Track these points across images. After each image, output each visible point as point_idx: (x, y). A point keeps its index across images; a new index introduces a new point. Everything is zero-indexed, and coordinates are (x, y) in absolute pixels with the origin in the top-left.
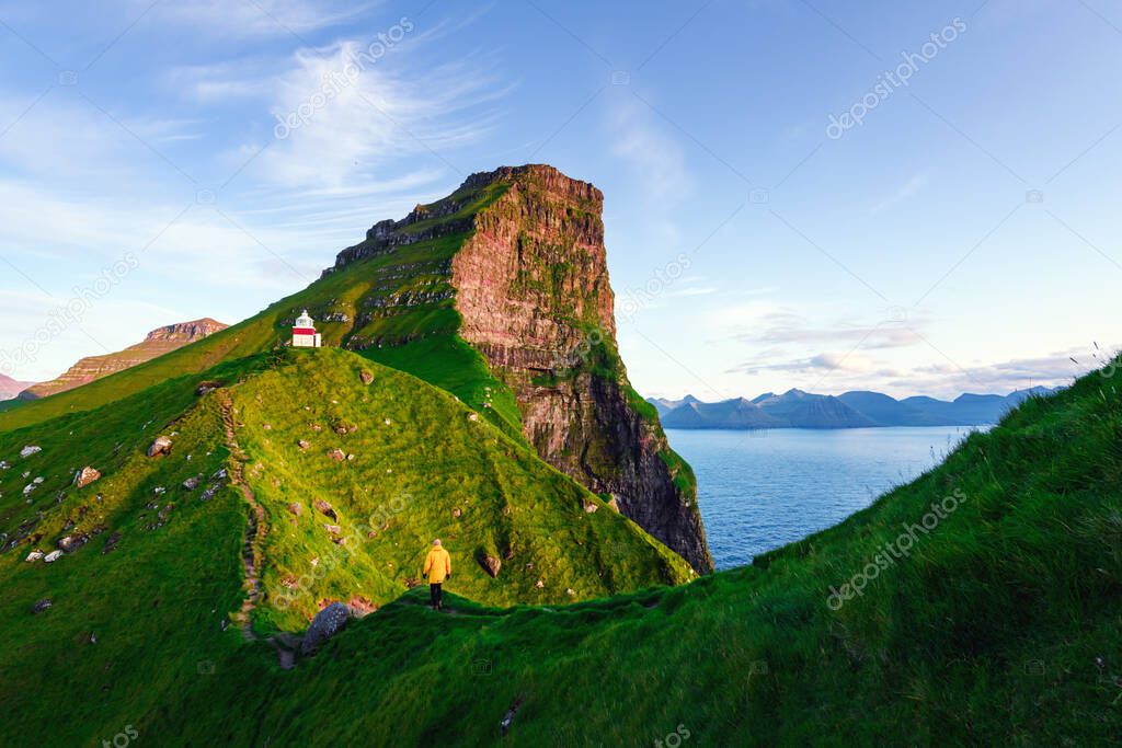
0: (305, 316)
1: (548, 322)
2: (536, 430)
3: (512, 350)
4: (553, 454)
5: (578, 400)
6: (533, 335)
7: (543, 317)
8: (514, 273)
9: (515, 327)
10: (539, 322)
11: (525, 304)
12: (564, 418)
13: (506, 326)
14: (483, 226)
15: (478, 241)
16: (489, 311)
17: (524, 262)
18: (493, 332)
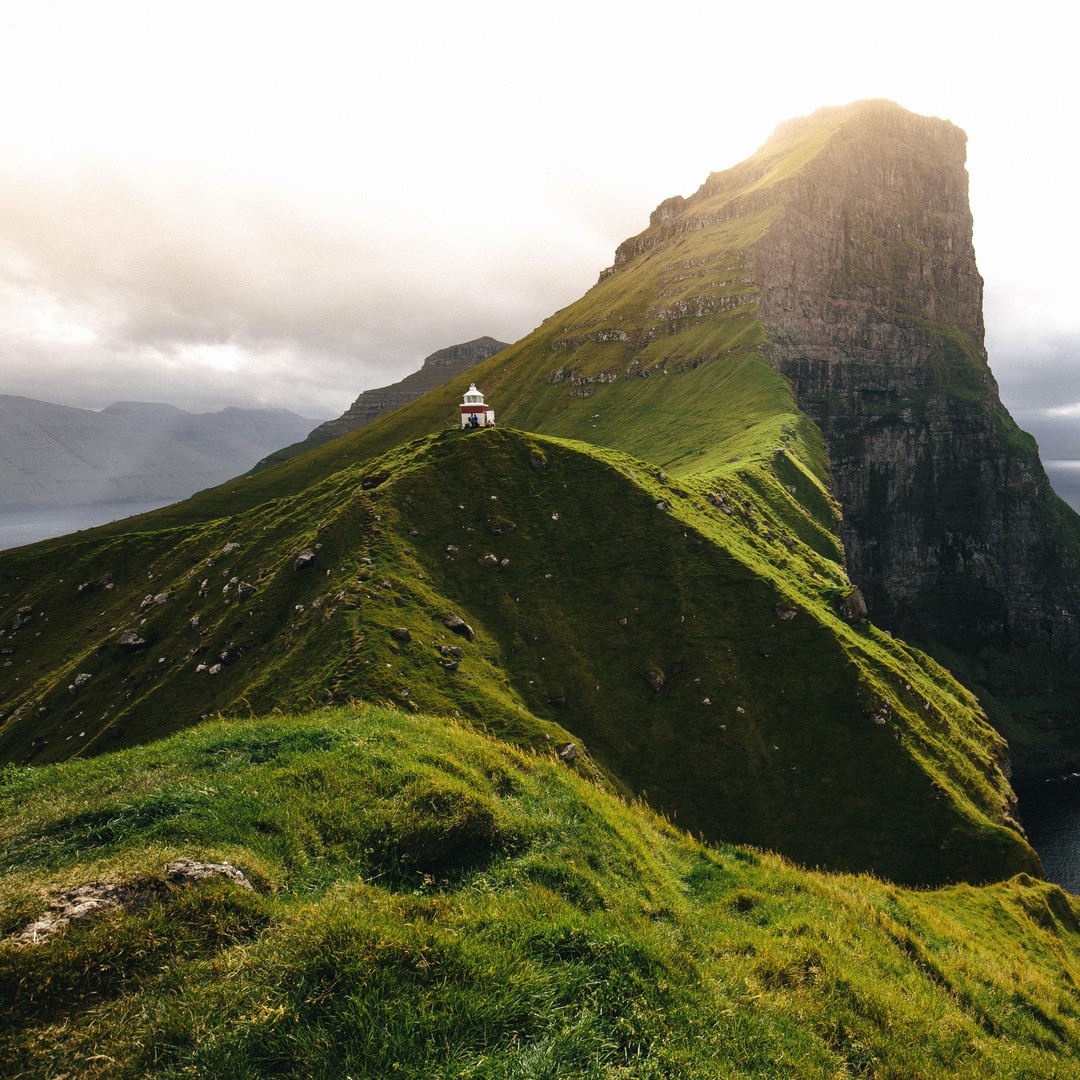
0: (473, 391)
1: (886, 326)
2: (872, 472)
3: (838, 367)
4: (894, 501)
5: (928, 431)
6: (866, 346)
7: (880, 320)
8: (838, 261)
9: (842, 335)
10: (874, 327)
11: (854, 303)
12: (908, 455)
13: (829, 334)
14: (793, 198)
15: (787, 219)
16: (805, 316)
17: (852, 244)
18: (812, 345)
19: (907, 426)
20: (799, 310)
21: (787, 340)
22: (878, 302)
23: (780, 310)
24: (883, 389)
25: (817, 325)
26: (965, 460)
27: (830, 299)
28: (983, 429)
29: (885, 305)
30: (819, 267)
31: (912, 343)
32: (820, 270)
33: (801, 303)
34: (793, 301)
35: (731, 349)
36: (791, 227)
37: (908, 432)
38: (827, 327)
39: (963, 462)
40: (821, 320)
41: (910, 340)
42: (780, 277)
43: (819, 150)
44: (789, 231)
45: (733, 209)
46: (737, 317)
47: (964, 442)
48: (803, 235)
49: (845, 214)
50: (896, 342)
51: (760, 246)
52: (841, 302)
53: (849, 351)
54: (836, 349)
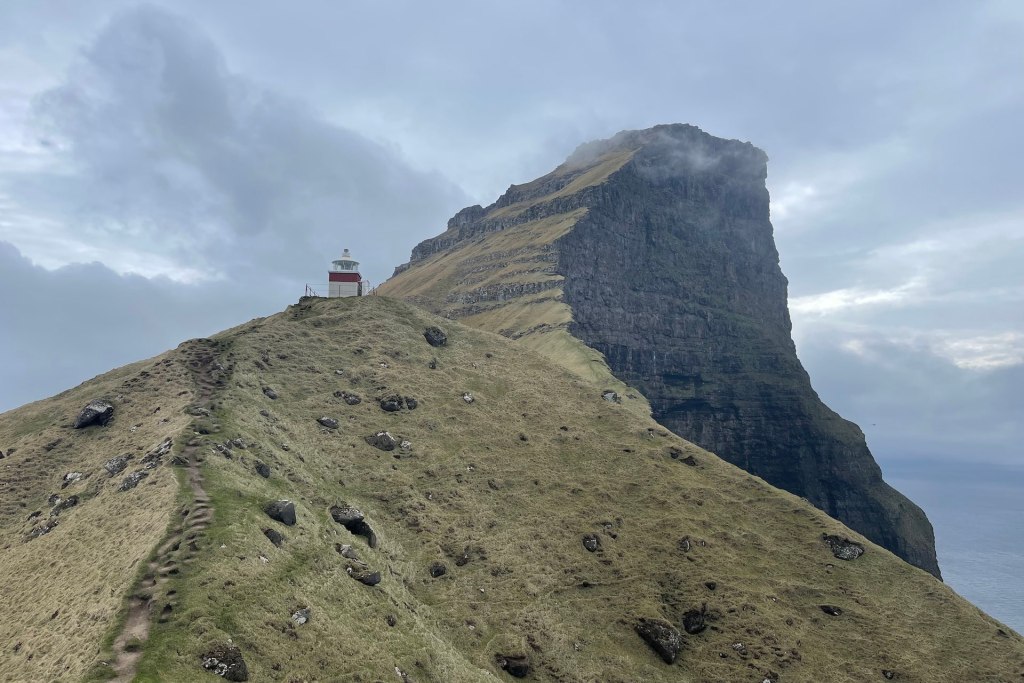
1: (689, 317)
3: (638, 353)
5: (737, 416)
6: (669, 334)
7: (683, 312)
8: (640, 259)
10: (677, 318)
11: (656, 295)
13: (630, 323)
14: (598, 203)
15: (591, 219)
16: (606, 305)
17: (654, 244)
18: (612, 331)
19: (713, 410)
20: (600, 299)
21: (587, 325)
22: (680, 295)
23: (581, 298)
24: (687, 374)
25: (618, 313)
26: (780, 446)
27: (631, 292)
28: (800, 415)
29: (687, 297)
30: (621, 262)
31: (717, 332)
32: (622, 266)
33: (602, 293)
34: (594, 291)
35: (535, 328)
36: (594, 227)
37: (715, 416)
38: (628, 316)
39: (778, 448)
40: (621, 310)
41: (715, 330)
42: (582, 269)
43: (622, 164)
44: (592, 230)
45: (534, 213)
46: (541, 301)
47: (778, 428)
48: (606, 234)
49: (647, 218)
50: (700, 332)
51: (564, 241)
52: (642, 294)
53: (651, 338)
54: (637, 336)
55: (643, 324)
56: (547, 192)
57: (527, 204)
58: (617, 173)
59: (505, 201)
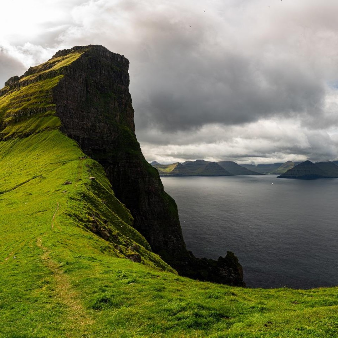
1: (102, 124)
5: (118, 166)
6: (94, 131)
7: (100, 121)
8: (84, 98)
10: (97, 124)
11: (90, 114)
13: (80, 126)
14: (68, 73)
15: (65, 80)
16: (71, 118)
17: (89, 92)
18: (73, 129)
19: (110, 164)
20: (69, 115)
22: (99, 114)
23: (62, 114)
24: (101, 149)
25: (76, 122)
26: (133, 178)
27: (81, 112)
29: (101, 116)
30: (77, 99)
32: (77, 101)
33: (70, 113)
34: (66, 111)
35: (45, 129)
36: (67, 83)
37: (110, 167)
38: (79, 122)
39: (132, 179)
40: (77, 120)
41: (111, 130)
42: (62, 101)
43: (77, 58)
44: (66, 85)
45: (40, 78)
46: (47, 116)
47: (132, 171)
48: (71, 87)
49: (86, 81)
50: (105, 130)
51: (54, 89)
52: (85, 113)
53: (88, 133)
54: (83, 132)
55: (85, 126)
56: (45, 70)
57: (37, 75)
58: (75, 61)
59: (27, 74)
